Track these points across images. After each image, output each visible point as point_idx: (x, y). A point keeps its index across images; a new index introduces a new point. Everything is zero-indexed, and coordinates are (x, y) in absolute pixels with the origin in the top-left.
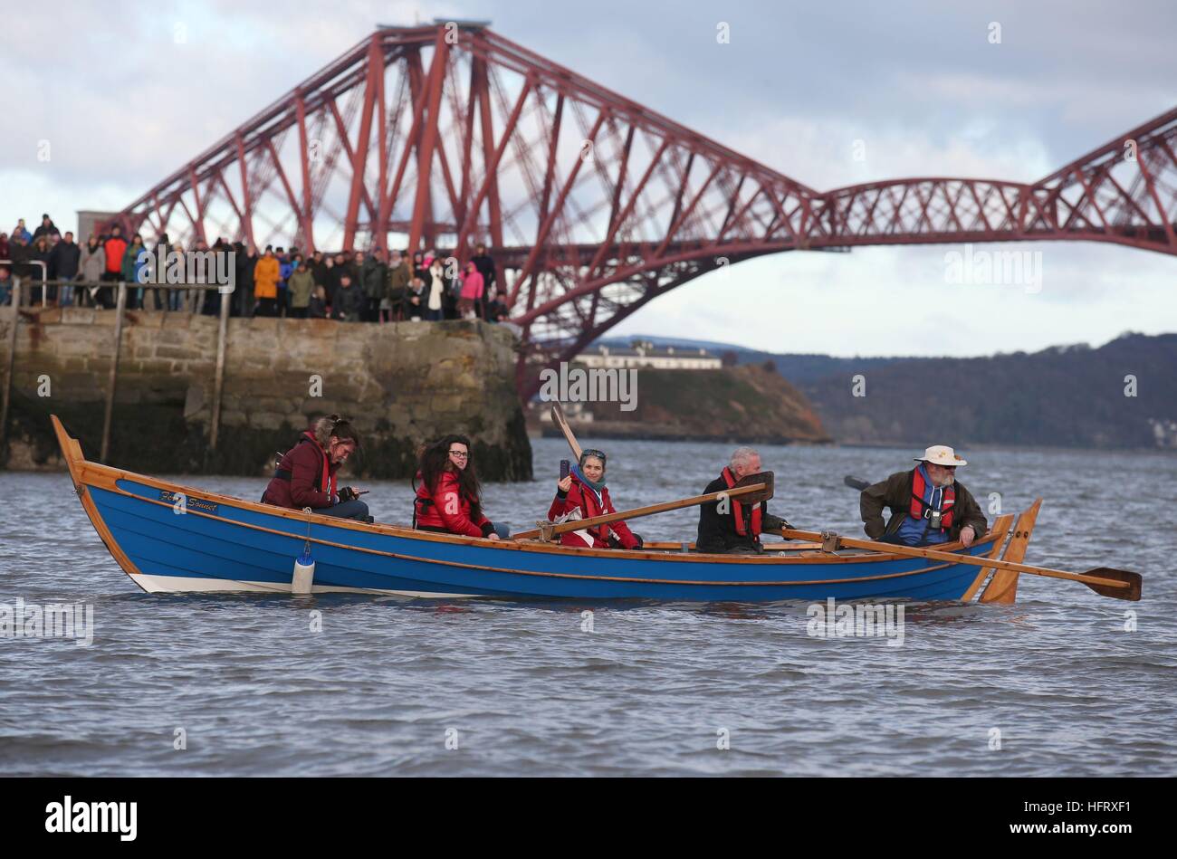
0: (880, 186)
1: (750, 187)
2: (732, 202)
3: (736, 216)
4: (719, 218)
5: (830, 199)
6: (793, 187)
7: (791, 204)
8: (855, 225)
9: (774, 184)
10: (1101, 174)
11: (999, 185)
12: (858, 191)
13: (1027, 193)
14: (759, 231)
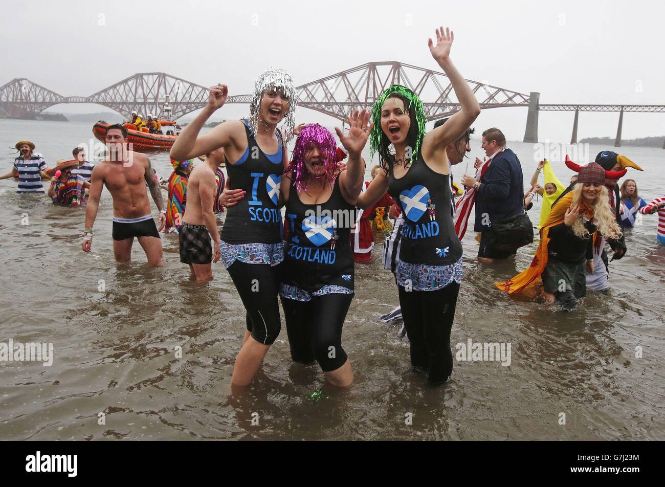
0: (72, 97)
1: (58, 97)
2: (50, 97)
3: (56, 99)
4: (55, 100)
5: (66, 98)
6: (62, 97)
7: (62, 99)
8: (69, 101)
9: (60, 97)
10: (94, 97)
11: (84, 98)
12: (69, 97)
13: (87, 98)
14: (59, 101)
